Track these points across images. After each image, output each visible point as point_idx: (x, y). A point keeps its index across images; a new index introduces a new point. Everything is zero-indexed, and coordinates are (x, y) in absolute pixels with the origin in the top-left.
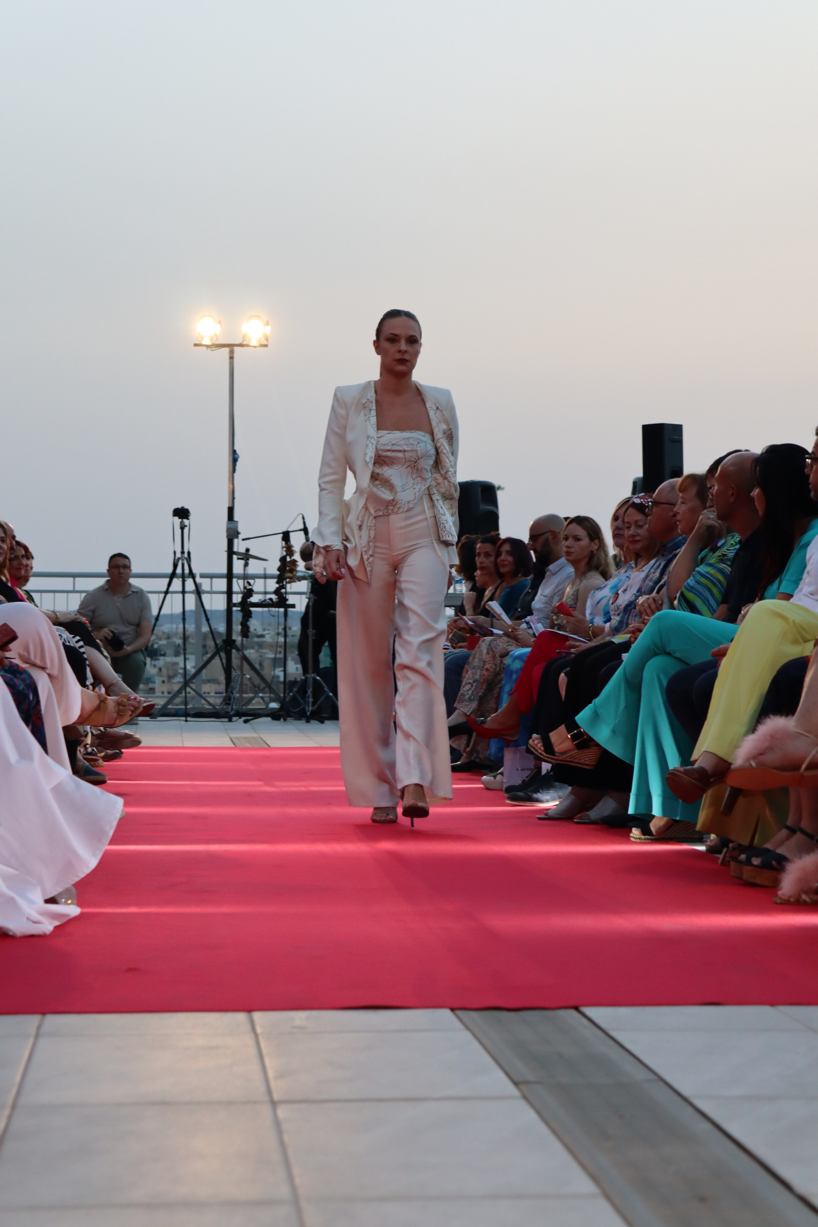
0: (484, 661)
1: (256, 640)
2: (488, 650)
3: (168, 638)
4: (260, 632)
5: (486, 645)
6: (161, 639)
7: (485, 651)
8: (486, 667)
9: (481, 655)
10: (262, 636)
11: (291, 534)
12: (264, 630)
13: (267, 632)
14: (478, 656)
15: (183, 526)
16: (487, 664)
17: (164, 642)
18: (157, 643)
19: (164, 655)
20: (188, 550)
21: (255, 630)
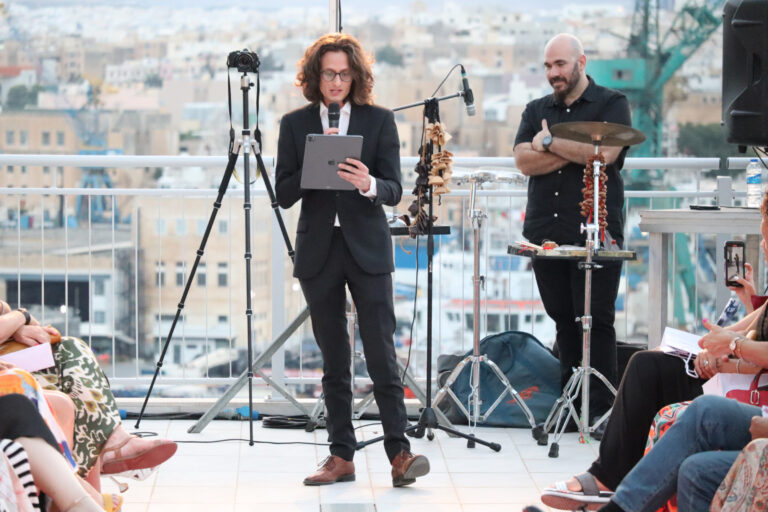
0: (754, 488)
1: (454, 40)
2: (761, 466)
3: (289, 36)
4: (463, 26)
5: (757, 457)
6: (274, 39)
7: (756, 469)
8: (757, 499)
9: (748, 475)
10: (465, 33)
12: (470, 21)
13: (474, 25)
14: (741, 476)
15: (246, 85)
16: (759, 493)
17: (279, 45)
18: (268, 46)
19: (281, 69)
20: (255, 128)
21: (452, 21)
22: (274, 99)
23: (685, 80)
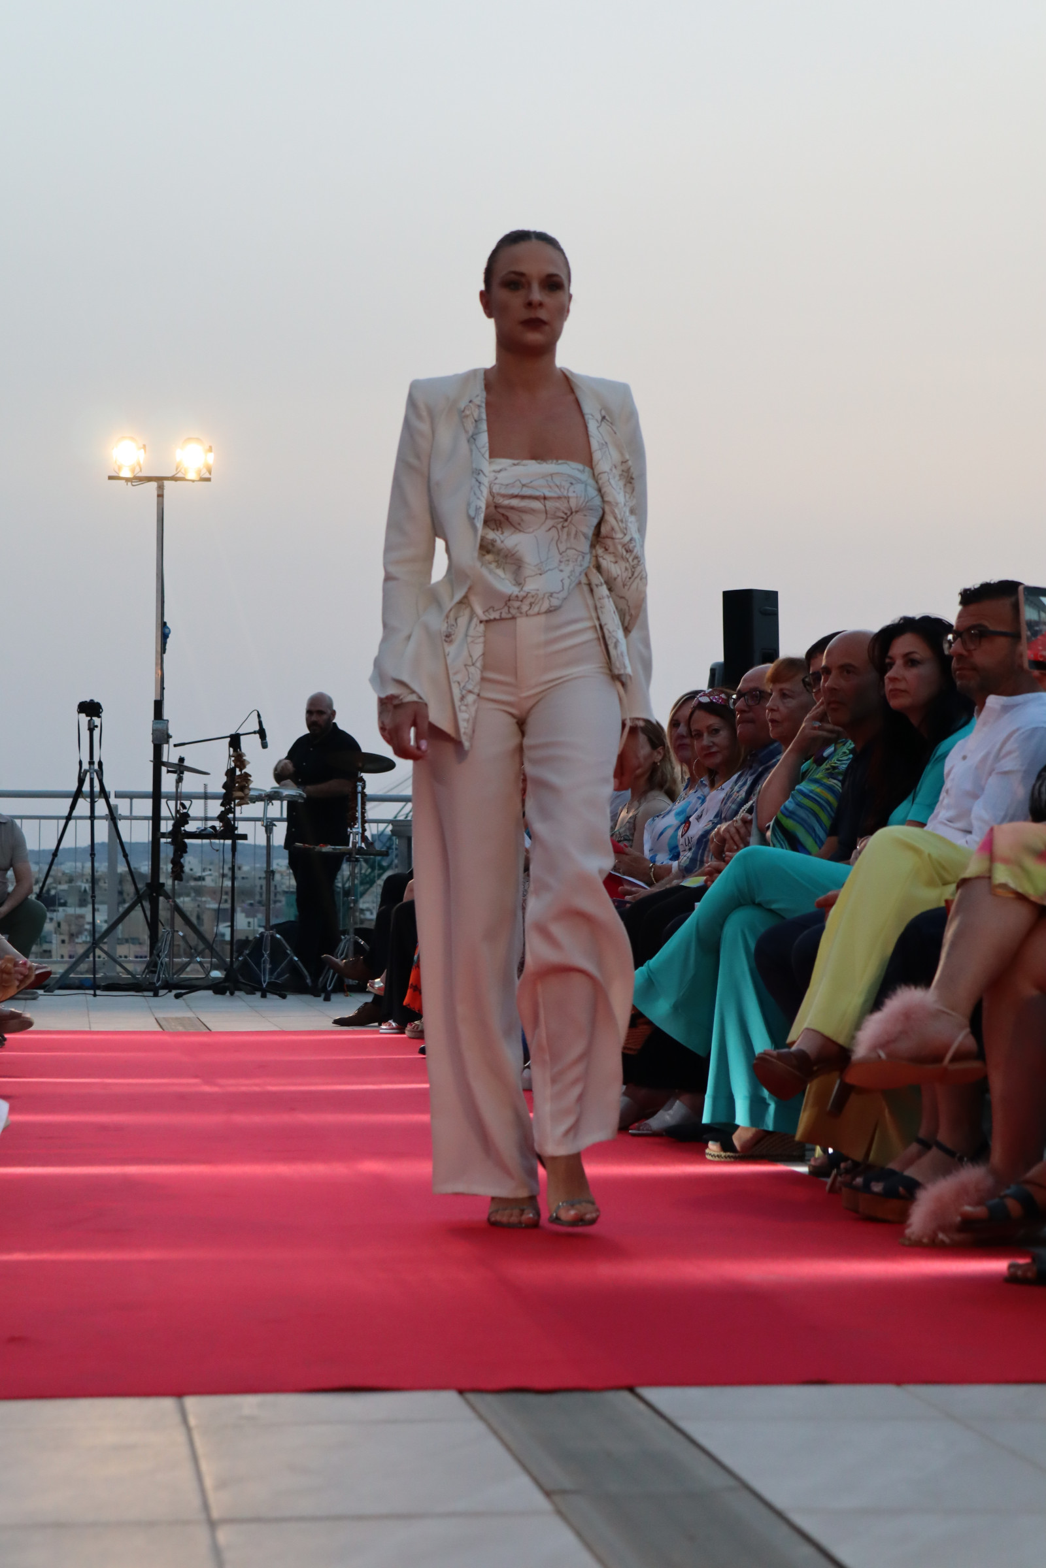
1: (192, 883)
3: (71, 880)
4: (198, 873)
6: (60, 883)
10: (201, 878)
11: (242, 737)
12: (204, 870)
13: (208, 873)
15: (92, 727)
17: (64, 887)
18: (55, 888)
19: (65, 905)
20: (98, 760)
21: (191, 870)
22: (59, 925)
23: (362, 911)
